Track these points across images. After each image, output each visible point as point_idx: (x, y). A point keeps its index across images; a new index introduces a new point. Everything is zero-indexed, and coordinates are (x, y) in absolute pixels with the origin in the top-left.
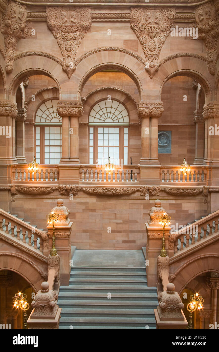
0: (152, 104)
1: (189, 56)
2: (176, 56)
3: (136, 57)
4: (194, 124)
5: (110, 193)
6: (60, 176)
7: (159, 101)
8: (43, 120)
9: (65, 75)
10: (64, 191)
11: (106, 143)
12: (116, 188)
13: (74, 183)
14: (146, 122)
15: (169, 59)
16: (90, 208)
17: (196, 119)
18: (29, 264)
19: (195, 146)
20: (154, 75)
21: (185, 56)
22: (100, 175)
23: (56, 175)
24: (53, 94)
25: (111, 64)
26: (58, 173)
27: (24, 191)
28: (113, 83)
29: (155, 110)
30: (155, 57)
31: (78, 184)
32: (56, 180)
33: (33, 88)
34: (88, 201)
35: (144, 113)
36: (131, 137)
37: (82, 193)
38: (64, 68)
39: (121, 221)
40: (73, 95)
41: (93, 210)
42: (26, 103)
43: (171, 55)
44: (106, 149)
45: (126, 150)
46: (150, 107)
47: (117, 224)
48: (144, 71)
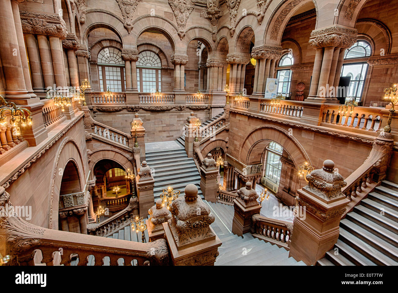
0: (182, 56)
1: (202, 28)
2: (195, 28)
3: (172, 25)
4: (198, 70)
5: (159, 109)
6: (127, 100)
7: (185, 55)
8: (103, 62)
9: (125, 31)
10: (130, 109)
11: (148, 79)
12: (163, 106)
13: (136, 104)
14: (178, 67)
15: (191, 29)
16: (147, 118)
17: (199, 67)
18: (120, 154)
19: (198, 82)
20: (183, 38)
21: (200, 28)
22: (152, 99)
23: (123, 99)
24: (110, 44)
25: (156, 27)
26: (125, 98)
27: (103, 110)
28: (151, 40)
29: (184, 60)
30: (183, 26)
31: (139, 104)
32: (123, 102)
33: (94, 37)
34: (145, 114)
35: (177, 61)
36: (163, 76)
37: (141, 110)
38: (125, 25)
39: (165, 125)
40: (132, 46)
41: (149, 120)
42: (89, 48)
43: (193, 26)
44: (148, 83)
45: (160, 84)
46: (180, 58)
47: (163, 127)
48: (177, 34)
